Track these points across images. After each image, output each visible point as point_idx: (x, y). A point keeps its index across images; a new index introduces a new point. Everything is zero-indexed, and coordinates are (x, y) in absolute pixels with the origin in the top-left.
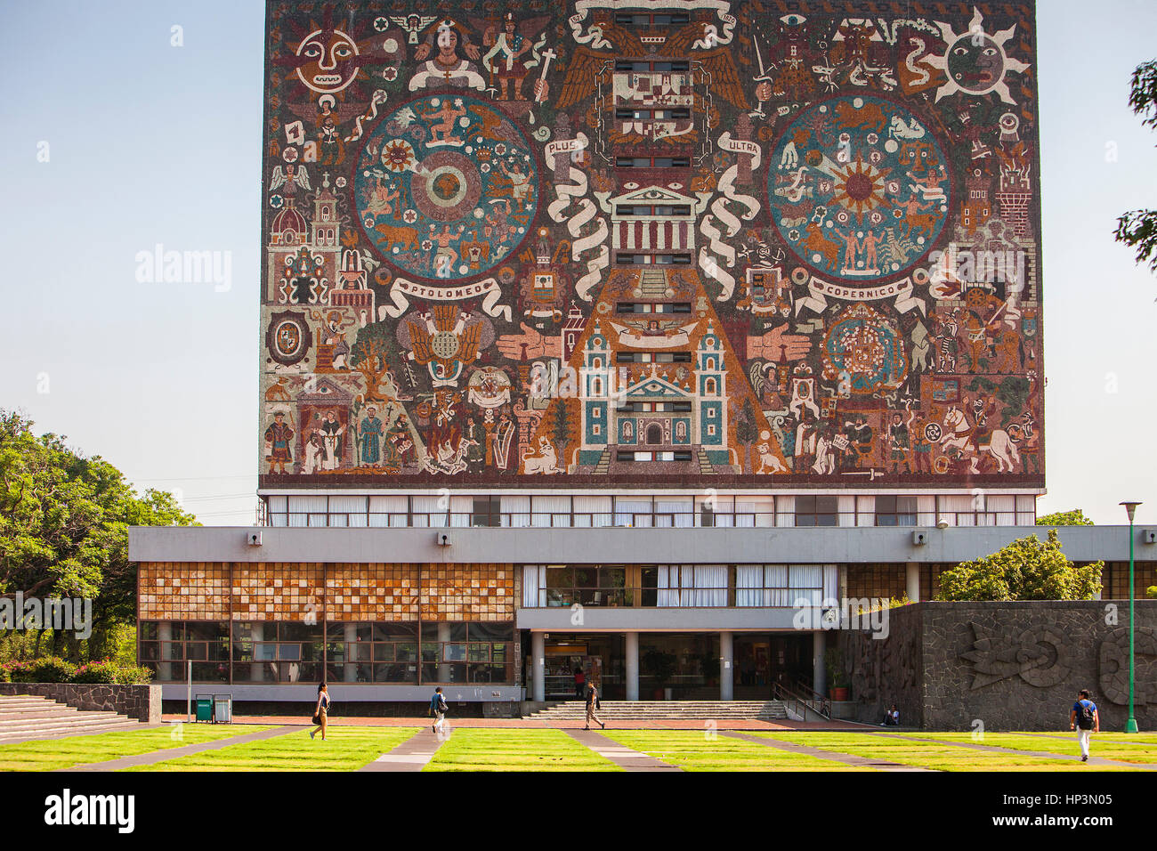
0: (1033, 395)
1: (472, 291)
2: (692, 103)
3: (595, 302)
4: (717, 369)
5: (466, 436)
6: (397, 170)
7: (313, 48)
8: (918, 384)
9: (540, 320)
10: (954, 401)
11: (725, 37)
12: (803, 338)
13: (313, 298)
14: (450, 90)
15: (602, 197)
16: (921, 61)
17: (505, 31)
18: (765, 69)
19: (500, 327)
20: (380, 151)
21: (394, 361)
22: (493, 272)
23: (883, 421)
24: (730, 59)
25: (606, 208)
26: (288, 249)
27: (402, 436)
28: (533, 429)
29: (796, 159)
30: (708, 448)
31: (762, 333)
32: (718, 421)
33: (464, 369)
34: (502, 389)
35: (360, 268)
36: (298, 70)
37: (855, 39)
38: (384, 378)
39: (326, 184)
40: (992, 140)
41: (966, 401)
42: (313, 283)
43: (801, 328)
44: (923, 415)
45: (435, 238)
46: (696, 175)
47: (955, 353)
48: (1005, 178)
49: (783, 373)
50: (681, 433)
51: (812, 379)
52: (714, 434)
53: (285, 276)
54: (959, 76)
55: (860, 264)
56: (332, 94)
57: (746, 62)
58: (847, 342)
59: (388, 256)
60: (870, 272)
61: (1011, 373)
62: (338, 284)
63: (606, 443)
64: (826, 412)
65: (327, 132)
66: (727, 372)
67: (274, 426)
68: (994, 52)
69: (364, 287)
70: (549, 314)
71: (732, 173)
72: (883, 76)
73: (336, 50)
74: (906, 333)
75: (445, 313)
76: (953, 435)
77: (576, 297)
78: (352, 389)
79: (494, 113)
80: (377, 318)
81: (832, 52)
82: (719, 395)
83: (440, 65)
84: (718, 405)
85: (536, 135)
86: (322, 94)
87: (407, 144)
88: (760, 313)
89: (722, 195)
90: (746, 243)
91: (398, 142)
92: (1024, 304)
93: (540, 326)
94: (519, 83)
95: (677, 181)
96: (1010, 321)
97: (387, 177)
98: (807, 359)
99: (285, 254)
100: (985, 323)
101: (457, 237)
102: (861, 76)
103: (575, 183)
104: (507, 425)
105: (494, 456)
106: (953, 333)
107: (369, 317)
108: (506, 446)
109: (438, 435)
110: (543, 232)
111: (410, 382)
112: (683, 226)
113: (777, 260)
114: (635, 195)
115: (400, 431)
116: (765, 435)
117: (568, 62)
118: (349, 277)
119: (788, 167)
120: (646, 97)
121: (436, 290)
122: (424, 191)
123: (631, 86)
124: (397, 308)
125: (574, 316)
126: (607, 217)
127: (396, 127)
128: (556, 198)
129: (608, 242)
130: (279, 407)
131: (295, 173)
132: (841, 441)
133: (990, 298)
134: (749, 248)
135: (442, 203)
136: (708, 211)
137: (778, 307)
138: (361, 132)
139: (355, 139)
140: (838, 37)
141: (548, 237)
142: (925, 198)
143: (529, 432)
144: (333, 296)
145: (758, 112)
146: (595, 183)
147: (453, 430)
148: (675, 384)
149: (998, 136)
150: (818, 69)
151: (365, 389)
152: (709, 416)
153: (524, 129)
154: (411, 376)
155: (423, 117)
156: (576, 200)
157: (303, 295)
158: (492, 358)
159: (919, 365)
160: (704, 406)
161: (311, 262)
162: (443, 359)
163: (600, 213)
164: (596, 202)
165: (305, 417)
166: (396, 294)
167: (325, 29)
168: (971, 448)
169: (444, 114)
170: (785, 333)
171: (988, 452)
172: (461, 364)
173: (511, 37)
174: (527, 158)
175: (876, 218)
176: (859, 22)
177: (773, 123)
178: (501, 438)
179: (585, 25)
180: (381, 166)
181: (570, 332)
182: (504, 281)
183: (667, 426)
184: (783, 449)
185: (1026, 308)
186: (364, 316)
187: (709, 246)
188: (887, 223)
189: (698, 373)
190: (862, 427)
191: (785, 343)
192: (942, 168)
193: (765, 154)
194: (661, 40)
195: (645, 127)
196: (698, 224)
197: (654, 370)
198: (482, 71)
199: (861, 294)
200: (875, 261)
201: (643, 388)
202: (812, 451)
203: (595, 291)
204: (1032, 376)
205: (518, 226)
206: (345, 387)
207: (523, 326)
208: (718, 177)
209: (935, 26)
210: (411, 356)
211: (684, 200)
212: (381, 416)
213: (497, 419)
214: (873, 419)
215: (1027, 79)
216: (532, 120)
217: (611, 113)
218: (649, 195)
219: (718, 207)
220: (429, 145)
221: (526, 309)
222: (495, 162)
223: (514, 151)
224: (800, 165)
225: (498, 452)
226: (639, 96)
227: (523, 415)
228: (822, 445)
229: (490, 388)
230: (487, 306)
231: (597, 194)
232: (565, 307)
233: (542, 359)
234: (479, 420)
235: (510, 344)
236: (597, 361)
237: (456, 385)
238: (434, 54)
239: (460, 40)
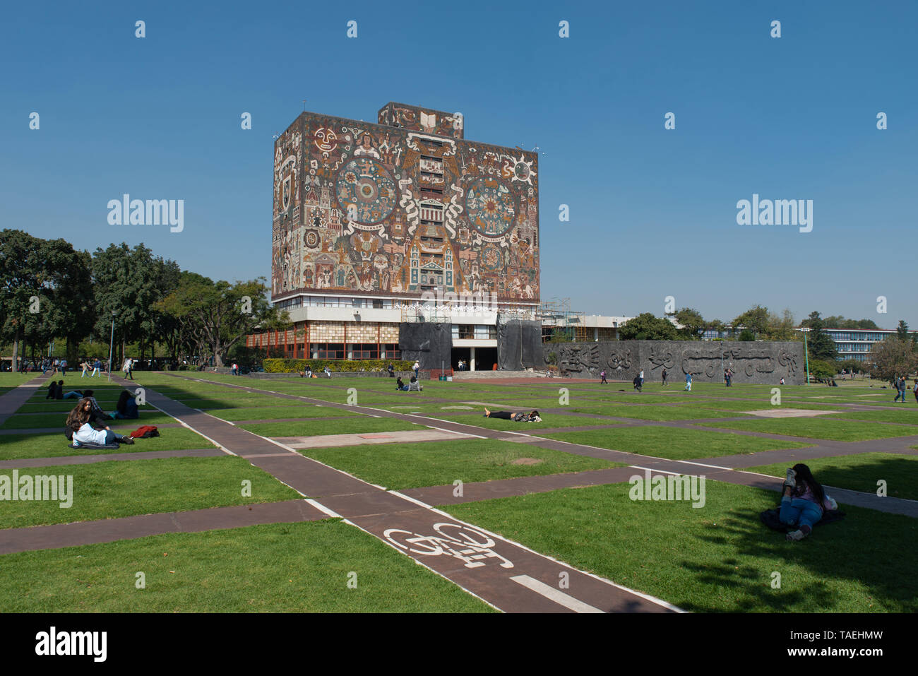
0: (537, 274)
1: (375, 228)
2: (443, 173)
3: (414, 235)
4: (451, 261)
5: (373, 278)
6: (350, 183)
7: (321, 134)
8: (507, 270)
9: (398, 240)
10: (516, 276)
11: (453, 153)
12: (475, 253)
13: (321, 225)
14: (369, 157)
15: (417, 200)
16: (508, 168)
17: (386, 139)
18: (465, 164)
19: (384, 241)
20: (344, 175)
21: (349, 250)
22: (382, 222)
23: (497, 280)
24: (454, 160)
25: (418, 205)
26: (312, 206)
27: (352, 276)
28: (395, 277)
29: (473, 195)
30: (448, 286)
31: (463, 250)
32: (451, 277)
33: (373, 255)
34: (385, 263)
35: (337, 216)
36: (316, 142)
37: (490, 159)
38: (346, 256)
39: (325, 184)
40: (526, 196)
41: (519, 276)
42: (321, 220)
43: (475, 249)
44: (508, 279)
45: (363, 209)
46: (445, 196)
47: (516, 261)
48: (529, 208)
49: (470, 263)
50: (440, 281)
51: (478, 266)
52: (450, 282)
53: (311, 216)
54: (518, 175)
55: (491, 230)
56: (328, 152)
57: (459, 162)
58: (488, 255)
59: (347, 213)
60: (494, 233)
61: (531, 268)
62: (330, 221)
63: (417, 282)
64: (481, 276)
65: (326, 166)
66: (453, 262)
67: (306, 270)
68: (527, 168)
69: (339, 223)
70: (400, 238)
71: (455, 197)
72: (498, 172)
73: (329, 136)
74: (504, 253)
75: (366, 235)
76: (516, 286)
77: (408, 233)
78: (335, 259)
79: (382, 167)
80: (343, 234)
81: (484, 162)
82: (451, 269)
83: (364, 148)
84: (451, 272)
85: (396, 177)
86: (324, 152)
87: (353, 174)
88: (463, 244)
89: (452, 204)
90: (459, 220)
91: (350, 173)
93: (397, 242)
94: (390, 158)
95: (439, 198)
96: (531, 252)
97: (347, 185)
98: (476, 260)
99: (310, 208)
100: (524, 252)
101: (370, 209)
102: (492, 171)
103: (408, 195)
104: (386, 275)
105: (382, 286)
106: (516, 254)
107: (340, 234)
108: (386, 282)
109: (364, 277)
110: (398, 210)
111: (355, 258)
112: (441, 213)
113: (468, 227)
114: (426, 201)
116: (464, 283)
117: (406, 153)
118: (334, 219)
119: (471, 197)
120: (430, 169)
121: (363, 226)
122: (359, 191)
123: (425, 164)
124: (350, 232)
125: (408, 240)
126: (418, 207)
127: (349, 167)
128: (402, 199)
129: (418, 216)
130: (308, 264)
131: (314, 179)
132: (486, 286)
133: (525, 244)
134: (460, 222)
135: (365, 196)
136: (448, 209)
137: (468, 242)
138: (338, 167)
139: (336, 169)
140: (485, 157)
141: (400, 212)
142: (509, 212)
144: (328, 225)
145: (463, 179)
146: (414, 195)
147: (369, 276)
148: (438, 264)
149: (528, 195)
150: (480, 167)
151: (339, 259)
152: (448, 276)
153: (392, 175)
154: (355, 256)
155: (359, 165)
156: (408, 200)
157: (317, 223)
158: (381, 252)
159: (507, 264)
160: (447, 272)
161: (320, 212)
162: (366, 251)
163: (416, 206)
164: (415, 202)
165: (318, 268)
166: (350, 227)
167: (325, 128)
168: (521, 290)
169: (366, 165)
170: (470, 251)
171: (525, 292)
172: (371, 253)
173: (388, 142)
174: (393, 184)
175: (495, 216)
176: (491, 153)
177: (467, 182)
178: (384, 279)
179: (411, 141)
180: (344, 180)
181: (406, 245)
182: (386, 225)
183: (436, 278)
184: (469, 288)
185: (535, 248)
187: (448, 220)
188: (499, 218)
189: (445, 262)
191: (470, 254)
192: (513, 203)
193: (464, 192)
194: (434, 150)
195: (429, 179)
196: (445, 213)
197: (432, 259)
198: (378, 152)
199: (491, 240)
200: (495, 230)
201: (429, 265)
202: (478, 289)
203: (414, 232)
204: (537, 269)
205: (390, 207)
206: (332, 258)
207: (392, 242)
208: (451, 198)
209: (512, 158)
210: (355, 249)
211: (441, 204)
212: (345, 269)
213: (383, 273)
214: (495, 280)
215: (535, 178)
216: (395, 172)
217: (419, 173)
218: (431, 202)
219: (451, 208)
220: (361, 175)
221: (393, 236)
222: (383, 184)
223: (389, 181)
224: (474, 197)
225: (383, 284)
226: (428, 168)
227: (391, 272)
228: (480, 287)
229: (381, 262)
230: (380, 234)
231: (415, 199)
232: (405, 236)
233: (398, 253)
234: (378, 273)
235: (388, 248)
236: (415, 255)
237: (370, 260)
238: (363, 143)
239: (371, 140)
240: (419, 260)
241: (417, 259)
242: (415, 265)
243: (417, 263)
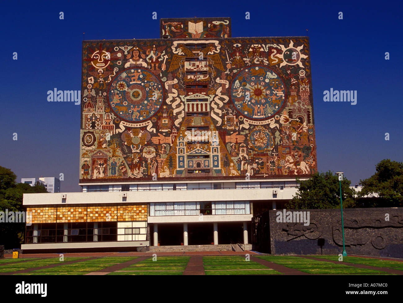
0: (313, 151)
1: (144, 124)
2: (208, 70)
3: (180, 127)
5: (142, 166)
6: (121, 90)
7: (96, 56)
8: (278, 149)
9: (164, 132)
10: (289, 153)
11: (217, 51)
12: (242, 136)
13: (96, 127)
14: (137, 67)
15: (182, 97)
16: (275, 56)
17: (153, 50)
18: (229, 59)
19: (152, 134)
20: (116, 85)
21: (121, 145)
22: (150, 119)
23: (267, 160)
24: (219, 57)
25: (183, 100)
26: (89, 113)
27: (123, 167)
29: (239, 85)
30: (215, 168)
31: (230, 135)
32: (218, 161)
33: (142, 147)
34: (153, 152)
35: (110, 118)
36: (92, 62)
37: (255, 50)
38: (118, 150)
39: (100, 94)
40: (297, 78)
41: (292, 153)
42: (96, 123)
43: (242, 133)
44: (279, 158)
45: (133, 109)
46: (210, 90)
47: (288, 139)
48: (302, 89)
49: (237, 146)
50: (207, 164)
51: (245, 148)
52: (217, 164)
53: (88, 121)
54: (287, 60)
55: (259, 114)
56: (102, 69)
57: (224, 58)
58: (256, 137)
59: (119, 115)
60: (262, 117)
61: (306, 145)
62: (104, 123)
63: (184, 167)
64: (250, 158)
65: (100, 80)
66: (220, 146)
67: (84, 165)
68: (297, 53)
69: (112, 124)
70: (167, 130)
71: (220, 89)
72: (264, 60)
73: (103, 56)
74: (273, 134)
75: (136, 131)
76: (289, 163)
77: (175, 125)
78: (108, 154)
79: (150, 73)
80: (116, 133)
81: (249, 54)
82: (218, 153)
83: (134, 60)
84: (217, 156)
85: (162, 80)
86: (99, 69)
87: (124, 83)
88: (229, 129)
89: (217, 95)
91: (122, 82)
92: (309, 124)
93: (164, 134)
94: (157, 65)
95: (204, 92)
96: (305, 130)
97: (118, 92)
98: (244, 142)
99: (88, 115)
100: (297, 130)
101: (139, 109)
102: (258, 61)
103: (174, 93)
104: (155, 163)
105: (151, 172)
106: (288, 134)
107: (113, 133)
108: (154, 169)
109: (134, 166)
110: (165, 107)
111: (125, 151)
112: (206, 104)
113: (234, 114)
114: (192, 96)
115: (122, 165)
116: (232, 164)
117: (171, 59)
118: (108, 121)
119: (237, 87)
120: (194, 68)
121: (133, 124)
122: (129, 96)
123: (190, 65)
124: (122, 130)
125: (174, 131)
126: (184, 103)
127: (121, 78)
128: (169, 97)
129: (184, 110)
131: (91, 91)
132: (255, 166)
133: (298, 123)
134: (226, 110)
135: (134, 99)
136: (213, 100)
137: (235, 127)
138: (111, 80)
139: (109, 81)
140: (251, 50)
141: (166, 109)
142: (278, 95)
143: (161, 165)
144: (102, 127)
145: (228, 72)
146: (180, 93)
147: (138, 165)
148: (205, 150)
149: (299, 77)
150: (245, 59)
151: (112, 153)
152: (215, 159)
153: (159, 78)
154: (126, 149)
155: (129, 75)
156: (174, 98)
157: (93, 126)
158: (150, 144)
159: (278, 143)
160: (214, 156)
161: (96, 117)
162: (135, 144)
163: (181, 101)
164: (180, 98)
165: (94, 162)
166: (121, 125)
167: (100, 50)
168: (295, 167)
169: (135, 74)
170: (237, 135)
171: (300, 168)
172: (141, 146)
173: (155, 52)
174: (160, 86)
175: (263, 101)
176: (257, 45)
177: (232, 75)
178: (153, 167)
179: (176, 48)
180: (117, 89)
181: (173, 136)
182: (153, 121)
183: (202, 162)
184: (237, 168)
185: (309, 126)
186: (111, 132)
187: (214, 110)
188: (266, 102)
189: (211, 147)
190: (261, 161)
191: (237, 138)
192: (282, 86)
193: (230, 83)
194: (199, 52)
195: (194, 77)
196: (210, 104)
197: (198, 146)
198: (146, 62)
199: (260, 123)
200: (263, 113)
201: (195, 151)
202: (246, 169)
203: (180, 124)
204: (312, 146)
205: (157, 105)
206: (106, 153)
207: (159, 134)
208: (216, 90)
209: (279, 46)
210: (126, 144)
211: (206, 97)
212: (117, 161)
213: (152, 161)
214: (264, 159)
215: (307, 60)
216: (161, 75)
217: (184, 73)
218: (196, 96)
219: (216, 99)
220: (131, 83)
221: (160, 129)
222: (150, 87)
223: (156, 84)
224: (240, 86)
225: (152, 171)
226: (192, 68)
227: (159, 160)
228: (249, 167)
229: (149, 152)
230: (148, 129)
232: (172, 129)
234: (146, 161)
235: (155, 140)
236: (181, 144)
237: (139, 152)
238: (132, 57)
239: (140, 53)
240: (185, 147)
241: (183, 147)
242: (181, 152)
243: (184, 150)
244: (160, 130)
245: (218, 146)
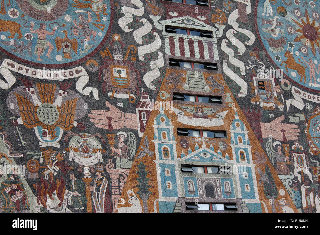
1: (67, 74)
3: (158, 91)
4: (245, 144)
5: (70, 188)
9: (120, 100)
12: (294, 126)
15: (156, 19)
21: (4, 124)
22: (82, 62)
25: (158, 27)
27: (15, 187)
28: (122, 184)
29: (271, 10)
30: (247, 201)
31: (269, 120)
32: (250, 181)
33: (65, 134)
34: (95, 151)
43: (292, 119)
45: (35, 32)
46: (214, 12)
49: (286, 149)
50: (228, 189)
51: (304, 154)
52: (249, 190)
55: (319, 80)
63: (176, 195)
64: (316, 178)
66: (251, 146)
70: (126, 96)
71: (235, 14)
75: (46, 89)
77: (144, 86)
82: (248, 163)
84: (249, 170)
88: (266, 107)
89: (231, 27)
90: (250, 59)
93: (121, 105)
95: (202, 14)
98: (299, 140)
104: (102, 180)
105: (93, 206)
108: (102, 197)
109: (46, 187)
111: (20, 142)
112: (210, 44)
114: (176, 20)
115: (13, 182)
116: (282, 192)
119: (268, 15)
124: (7, 82)
125: (144, 100)
126: (160, 33)
128: (123, 15)
129: (162, 49)
134: (253, 63)
135: (39, 7)
136: (224, 37)
137: (276, 104)
141: (120, 42)
143: (119, 186)
146: (149, 9)
147: (59, 183)
148: (219, 153)
154: (21, 137)
156: (137, 18)
158: (86, 127)
162: (47, 125)
163: (154, 29)
164: (151, 21)
166: (5, 71)
170: (283, 122)
172: (61, 131)
178: (98, 190)
181: (142, 111)
182: (90, 69)
183: (218, 184)
187: (228, 60)
189: (233, 146)
191: (284, 129)
193: (253, 5)
196: (219, 44)
197: (204, 143)
201: (198, 154)
202: (313, 205)
203: (157, 82)
205: (98, 30)
207: (108, 104)
208: (227, 16)
210: (20, 121)
211: (208, 28)
213: (94, 175)
218: (185, 21)
219: (229, 34)
221: (108, 91)
224: (274, 15)
225: (96, 202)
227: (114, 173)
229: (85, 150)
230: (79, 86)
231: (151, 17)
232: (137, 92)
233: (124, 130)
234: (79, 175)
235: (99, 117)
236: (164, 134)
237: (58, 146)
240: (174, 143)
241: (169, 142)
242: (166, 155)
243: (172, 150)
244: (110, 94)
245: (247, 147)
